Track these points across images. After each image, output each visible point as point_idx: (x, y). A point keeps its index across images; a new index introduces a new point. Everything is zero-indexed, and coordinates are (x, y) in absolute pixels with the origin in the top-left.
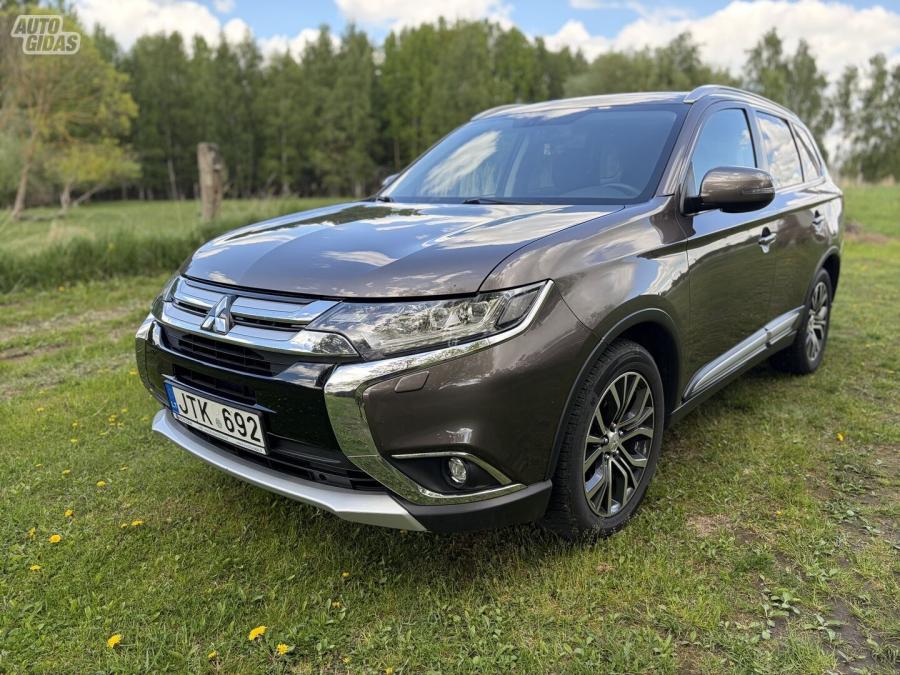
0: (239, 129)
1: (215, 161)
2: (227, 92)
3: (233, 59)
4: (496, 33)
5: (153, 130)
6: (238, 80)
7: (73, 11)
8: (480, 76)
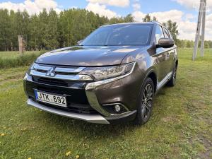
1: (23, 40)
2: (20, 24)
3: (21, 16)
4: (87, 12)
6: (23, 21)
8: (84, 22)
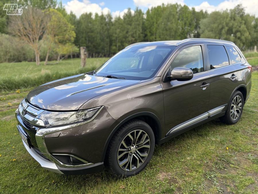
0: (105, 38)
1: (85, 52)
2: (103, 28)
3: (105, 19)
4: (180, 8)
5: (84, 39)
6: (106, 25)
7: (64, 8)
8: (173, 21)
